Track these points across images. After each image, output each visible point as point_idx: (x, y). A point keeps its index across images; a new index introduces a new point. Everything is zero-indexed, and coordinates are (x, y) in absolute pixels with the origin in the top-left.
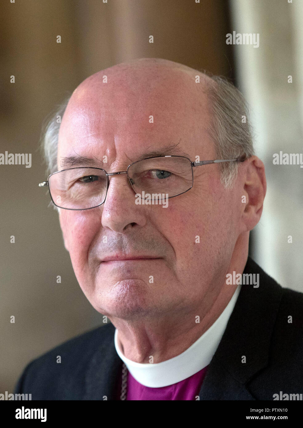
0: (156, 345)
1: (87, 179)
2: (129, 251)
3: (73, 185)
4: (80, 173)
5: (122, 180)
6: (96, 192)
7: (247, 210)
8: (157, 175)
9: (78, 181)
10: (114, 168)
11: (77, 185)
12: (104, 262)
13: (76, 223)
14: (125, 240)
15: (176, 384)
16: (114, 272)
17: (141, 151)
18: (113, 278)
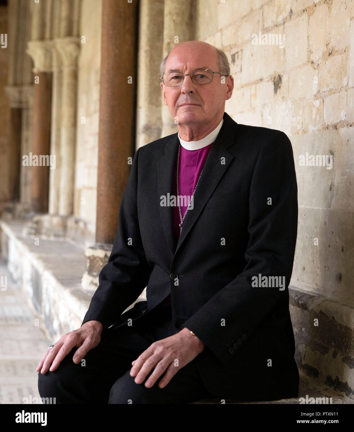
0: (195, 135)
1: (176, 77)
2: (189, 102)
3: (171, 79)
4: (174, 74)
5: (189, 77)
6: (179, 82)
7: (227, 93)
8: (200, 77)
9: (173, 78)
10: (186, 73)
11: (173, 79)
12: (181, 106)
13: (172, 92)
14: (189, 98)
15: (200, 149)
16: (184, 109)
17: (196, 67)
18: (184, 111)
